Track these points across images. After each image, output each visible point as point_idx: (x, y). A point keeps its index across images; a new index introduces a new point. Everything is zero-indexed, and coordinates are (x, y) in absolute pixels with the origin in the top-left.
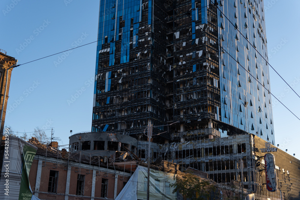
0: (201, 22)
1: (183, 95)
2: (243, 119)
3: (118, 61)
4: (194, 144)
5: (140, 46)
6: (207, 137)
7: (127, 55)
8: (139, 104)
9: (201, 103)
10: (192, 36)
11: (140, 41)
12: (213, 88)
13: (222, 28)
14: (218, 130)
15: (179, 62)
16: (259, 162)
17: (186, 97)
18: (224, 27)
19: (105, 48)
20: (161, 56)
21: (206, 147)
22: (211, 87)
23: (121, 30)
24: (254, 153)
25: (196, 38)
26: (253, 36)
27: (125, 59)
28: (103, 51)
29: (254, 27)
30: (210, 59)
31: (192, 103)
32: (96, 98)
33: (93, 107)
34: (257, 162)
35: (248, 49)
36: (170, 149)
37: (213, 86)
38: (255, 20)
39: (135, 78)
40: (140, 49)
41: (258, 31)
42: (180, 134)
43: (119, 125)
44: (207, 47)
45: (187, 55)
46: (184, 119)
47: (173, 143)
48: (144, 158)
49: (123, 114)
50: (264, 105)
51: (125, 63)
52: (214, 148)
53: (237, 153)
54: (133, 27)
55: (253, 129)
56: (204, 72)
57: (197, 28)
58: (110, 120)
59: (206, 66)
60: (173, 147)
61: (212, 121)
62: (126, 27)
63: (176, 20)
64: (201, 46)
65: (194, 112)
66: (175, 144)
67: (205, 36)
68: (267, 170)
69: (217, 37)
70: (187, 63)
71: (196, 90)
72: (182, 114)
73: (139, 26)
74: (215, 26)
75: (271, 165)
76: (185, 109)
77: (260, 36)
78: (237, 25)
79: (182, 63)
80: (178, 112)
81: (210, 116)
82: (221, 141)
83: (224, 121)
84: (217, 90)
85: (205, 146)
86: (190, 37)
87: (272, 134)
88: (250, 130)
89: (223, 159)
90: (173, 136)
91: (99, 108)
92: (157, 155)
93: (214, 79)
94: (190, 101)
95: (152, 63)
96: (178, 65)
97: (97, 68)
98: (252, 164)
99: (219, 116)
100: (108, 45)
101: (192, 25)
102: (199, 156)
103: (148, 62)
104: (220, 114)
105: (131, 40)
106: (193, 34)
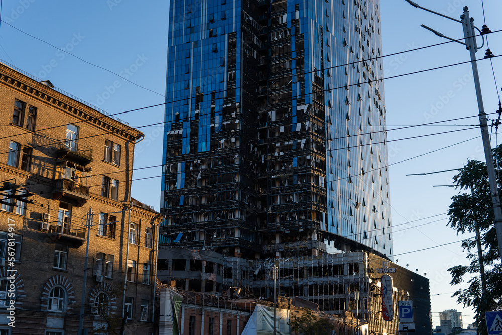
0: (304, 101)
1: (280, 196)
2: (354, 225)
3: (194, 147)
4: (295, 261)
5: (226, 131)
6: (310, 252)
7: (206, 142)
8: (224, 208)
9: (303, 208)
10: (292, 118)
11: (225, 123)
12: (318, 188)
13: (330, 107)
14: (323, 241)
15: (274, 151)
16: (374, 286)
17: (283, 198)
18: (332, 105)
19: (176, 129)
20: (251, 143)
21: (310, 266)
22: (316, 188)
23: (198, 106)
24: (369, 274)
25: (298, 122)
26: (368, 109)
27: (204, 146)
28: (172, 132)
29: (369, 97)
30: (315, 150)
31: (291, 207)
32: (165, 196)
33: (161, 209)
34: (372, 286)
35: (361, 130)
36: (263, 266)
37: (319, 186)
38: (371, 86)
39: (219, 173)
40: (226, 134)
41: (375, 99)
42: (275, 247)
43: (197, 235)
44: (311, 135)
45: (286, 143)
46: (281, 228)
47: (267, 259)
48: (232, 278)
49: (202, 220)
50: (380, 202)
51: (205, 152)
52: (320, 267)
53: (348, 275)
54: (214, 103)
55: (366, 237)
56: (308, 168)
57: (299, 108)
58: (184, 227)
59: (309, 161)
60: (267, 264)
61: (317, 232)
62: (205, 103)
63: (270, 94)
64: (304, 133)
65: (293, 219)
66: (270, 260)
67: (309, 120)
68: (383, 296)
69: (324, 120)
70: (285, 155)
71: (297, 191)
72: (278, 221)
73: (223, 103)
74: (322, 106)
75: (388, 289)
76: (282, 215)
77: (377, 107)
78: (349, 99)
79: (279, 153)
80: (273, 218)
81: (314, 225)
82: (329, 259)
83: (332, 230)
84: (323, 190)
85: (309, 264)
86: (290, 120)
87: (390, 239)
88: (362, 238)
89: (331, 281)
90: (267, 248)
91: (169, 211)
92: (247, 275)
93: (320, 177)
94: (289, 205)
95: (241, 154)
96: (273, 156)
97: (166, 156)
98: (366, 289)
99: (325, 225)
100: (180, 125)
101: (292, 104)
102: (301, 277)
103: (236, 152)
104: (327, 222)
105: (213, 121)
106: (294, 116)
